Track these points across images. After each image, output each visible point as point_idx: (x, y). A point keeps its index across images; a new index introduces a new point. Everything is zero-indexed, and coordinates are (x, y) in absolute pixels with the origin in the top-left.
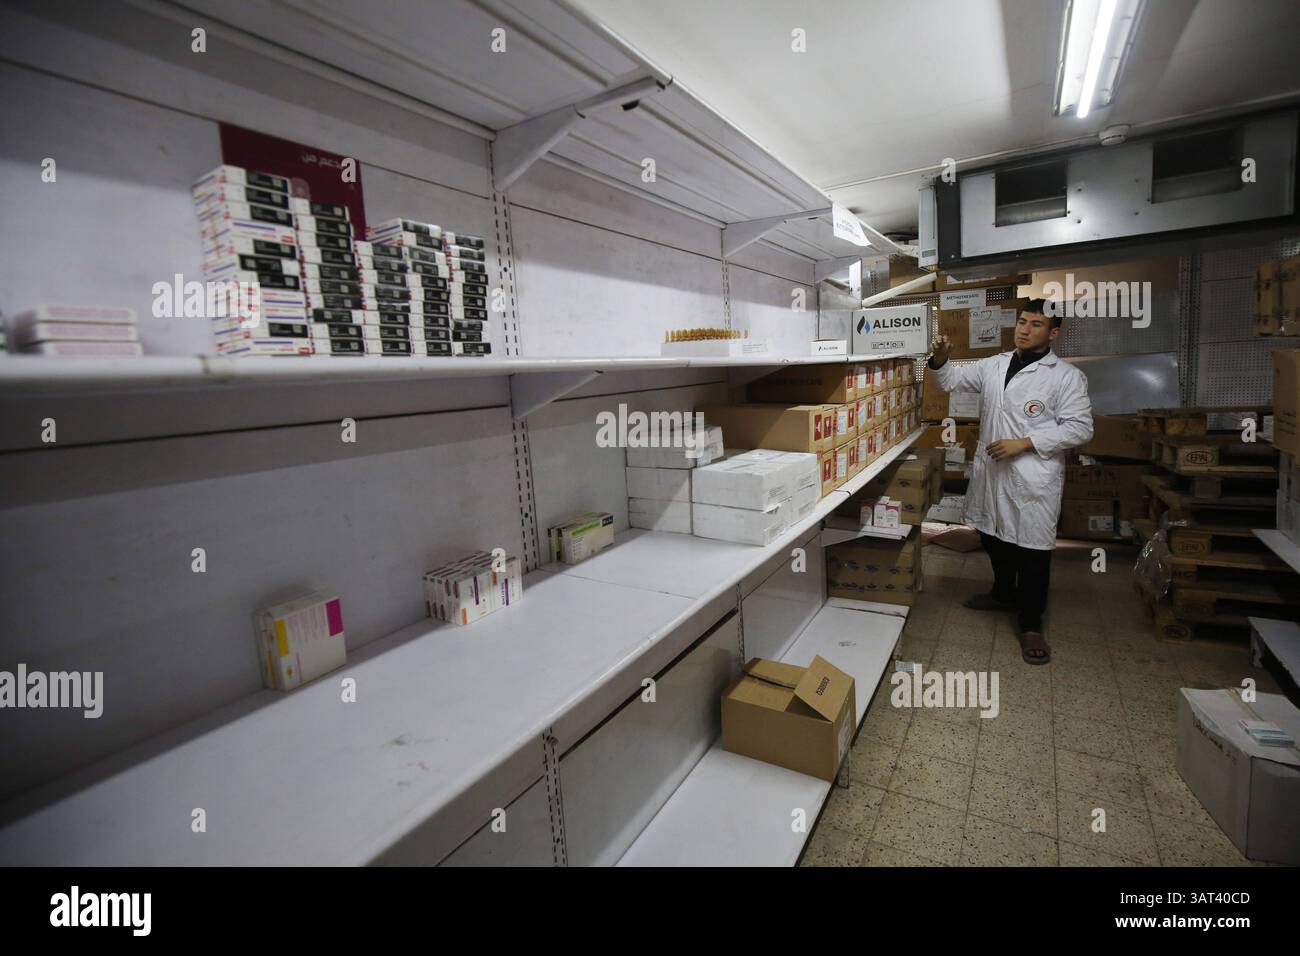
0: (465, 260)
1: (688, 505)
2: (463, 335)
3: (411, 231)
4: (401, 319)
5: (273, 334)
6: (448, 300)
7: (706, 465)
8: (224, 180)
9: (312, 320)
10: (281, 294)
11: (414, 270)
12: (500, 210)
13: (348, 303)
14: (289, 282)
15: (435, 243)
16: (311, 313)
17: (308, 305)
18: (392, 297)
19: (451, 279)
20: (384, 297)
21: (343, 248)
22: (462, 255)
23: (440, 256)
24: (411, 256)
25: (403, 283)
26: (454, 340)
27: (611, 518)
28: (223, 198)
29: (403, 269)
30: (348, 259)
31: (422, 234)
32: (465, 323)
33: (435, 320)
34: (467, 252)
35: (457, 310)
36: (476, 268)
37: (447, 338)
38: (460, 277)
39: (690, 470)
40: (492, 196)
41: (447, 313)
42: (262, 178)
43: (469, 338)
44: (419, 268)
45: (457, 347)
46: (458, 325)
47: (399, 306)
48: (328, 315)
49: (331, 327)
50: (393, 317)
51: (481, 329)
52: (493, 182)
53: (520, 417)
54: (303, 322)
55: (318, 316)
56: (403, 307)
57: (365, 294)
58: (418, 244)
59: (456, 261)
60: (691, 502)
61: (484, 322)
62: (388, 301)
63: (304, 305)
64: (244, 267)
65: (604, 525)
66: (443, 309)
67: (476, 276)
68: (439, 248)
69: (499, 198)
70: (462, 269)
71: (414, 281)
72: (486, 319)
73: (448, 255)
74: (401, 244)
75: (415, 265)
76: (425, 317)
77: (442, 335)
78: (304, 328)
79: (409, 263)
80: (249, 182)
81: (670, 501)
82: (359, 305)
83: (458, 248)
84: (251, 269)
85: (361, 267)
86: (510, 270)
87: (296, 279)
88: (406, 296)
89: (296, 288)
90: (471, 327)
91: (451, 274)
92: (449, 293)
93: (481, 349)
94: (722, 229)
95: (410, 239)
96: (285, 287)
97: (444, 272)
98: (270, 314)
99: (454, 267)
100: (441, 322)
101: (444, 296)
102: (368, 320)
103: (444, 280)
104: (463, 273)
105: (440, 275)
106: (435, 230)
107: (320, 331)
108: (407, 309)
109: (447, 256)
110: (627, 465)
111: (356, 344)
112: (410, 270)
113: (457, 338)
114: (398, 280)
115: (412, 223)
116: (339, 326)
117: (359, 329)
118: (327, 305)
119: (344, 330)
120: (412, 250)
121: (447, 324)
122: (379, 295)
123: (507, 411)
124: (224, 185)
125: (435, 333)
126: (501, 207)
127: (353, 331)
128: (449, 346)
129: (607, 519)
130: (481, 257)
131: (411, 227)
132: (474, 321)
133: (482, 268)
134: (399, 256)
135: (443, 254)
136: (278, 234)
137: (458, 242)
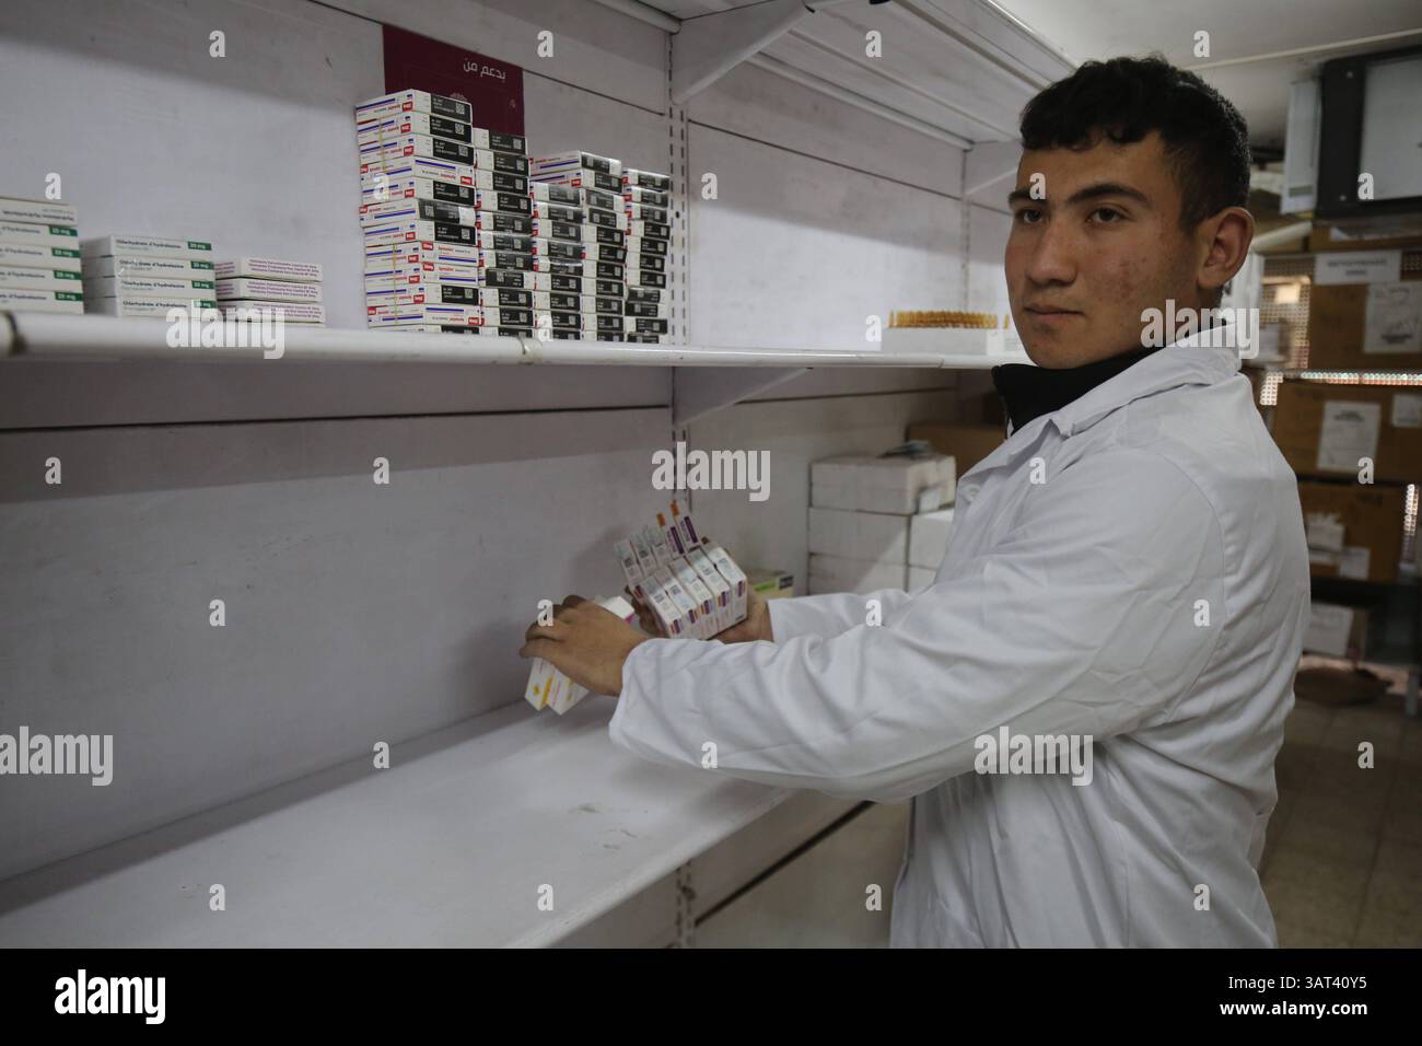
0: (646, 206)
1: (900, 570)
2: (637, 308)
3: (589, 168)
4: (572, 284)
5: (445, 300)
6: (623, 261)
7: (932, 511)
8: (408, 107)
9: (484, 282)
10: (456, 250)
11: (591, 220)
12: (677, 131)
13: (520, 264)
14: (466, 235)
15: (615, 183)
16: (483, 275)
17: (481, 264)
18: (566, 256)
19: (629, 233)
20: (556, 255)
21: (519, 191)
22: (645, 199)
23: (618, 199)
24: (588, 202)
25: (578, 238)
26: (627, 314)
27: (791, 578)
28: (406, 129)
29: (578, 218)
30: (523, 205)
31: (600, 169)
32: (641, 290)
33: (608, 286)
34: (649, 195)
35: (632, 275)
36: (658, 217)
37: (619, 312)
38: (639, 229)
39: (909, 518)
40: (668, 111)
41: (621, 278)
42: (446, 104)
43: (644, 312)
44: (596, 217)
45: (630, 324)
46: (633, 294)
47: (571, 265)
48: (500, 278)
49: (500, 291)
50: (565, 281)
51: (658, 301)
52: (670, 90)
53: (682, 425)
54: (474, 285)
55: (491, 279)
56: (576, 267)
57: (538, 253)
58: (597, 185)
59: (636, 208)
60: (908, 565)
61: (662, 290)
62: (561, 261)
63: (477, 264)
64: (423, 216)
65: (781, 587)
66: (617, 272)
67: (657, 228)
68: (618, 190)
69: (676, 113)
70: (642, 218)
71: (589, 232)
72: (663, 286)
73: (628, 199)
74: (577, 184)
75: (592, 212)
76: (598, 282)
77: (615, 307)
78: (475, 292)
79: (586, 212)
80: (433, 110)
81: (874, 560)
82: (530, 265)
83: (639, 189)
84: (430, 218)
85: (536, 216)
86: (683, 215)
87: (472, 230)
88: (579, 254)
89: (471, 242)
90: (647, 297)
91: (629, 225)
92: (625, 251)
93: (656, 327)
94: (965, 151)
95: (588, 178)
96: (460, 241)
97: (622, 224)
98: (444, 273)
99: (634, 216)
100: (615, 289)
101: (620, 255)
102: (538, 283)
103: (621, 232)
104: (642, 223)
105: (618, 227)
106: (615, 164)
107: (490, 296)
108: (579, 271)
109: (626, 200)
110: (810, 504)
111: (525, 315)
112: (586, 220)
113: (630, 311)
114: (573, 233)
115: (591, 156)
116: (509, 292)
117: (529, 295)
118: (498, 266)
119: (514, 296)
120: (590, 192)
121: (620, 293)
122: (552, 252)
123: (667, 413)
124: (409, 113)
125: (607, 304)
126: (678, 126)
127: (523, 299)
128: (621, 320)
129: (785, 580)
130: (664, 202)
131: (590, 163)
132: (651, 290)
133: (663, 216)
134: (576, 202)
135: (621, 198)
136: (457, 174)
137: (642, 182)
